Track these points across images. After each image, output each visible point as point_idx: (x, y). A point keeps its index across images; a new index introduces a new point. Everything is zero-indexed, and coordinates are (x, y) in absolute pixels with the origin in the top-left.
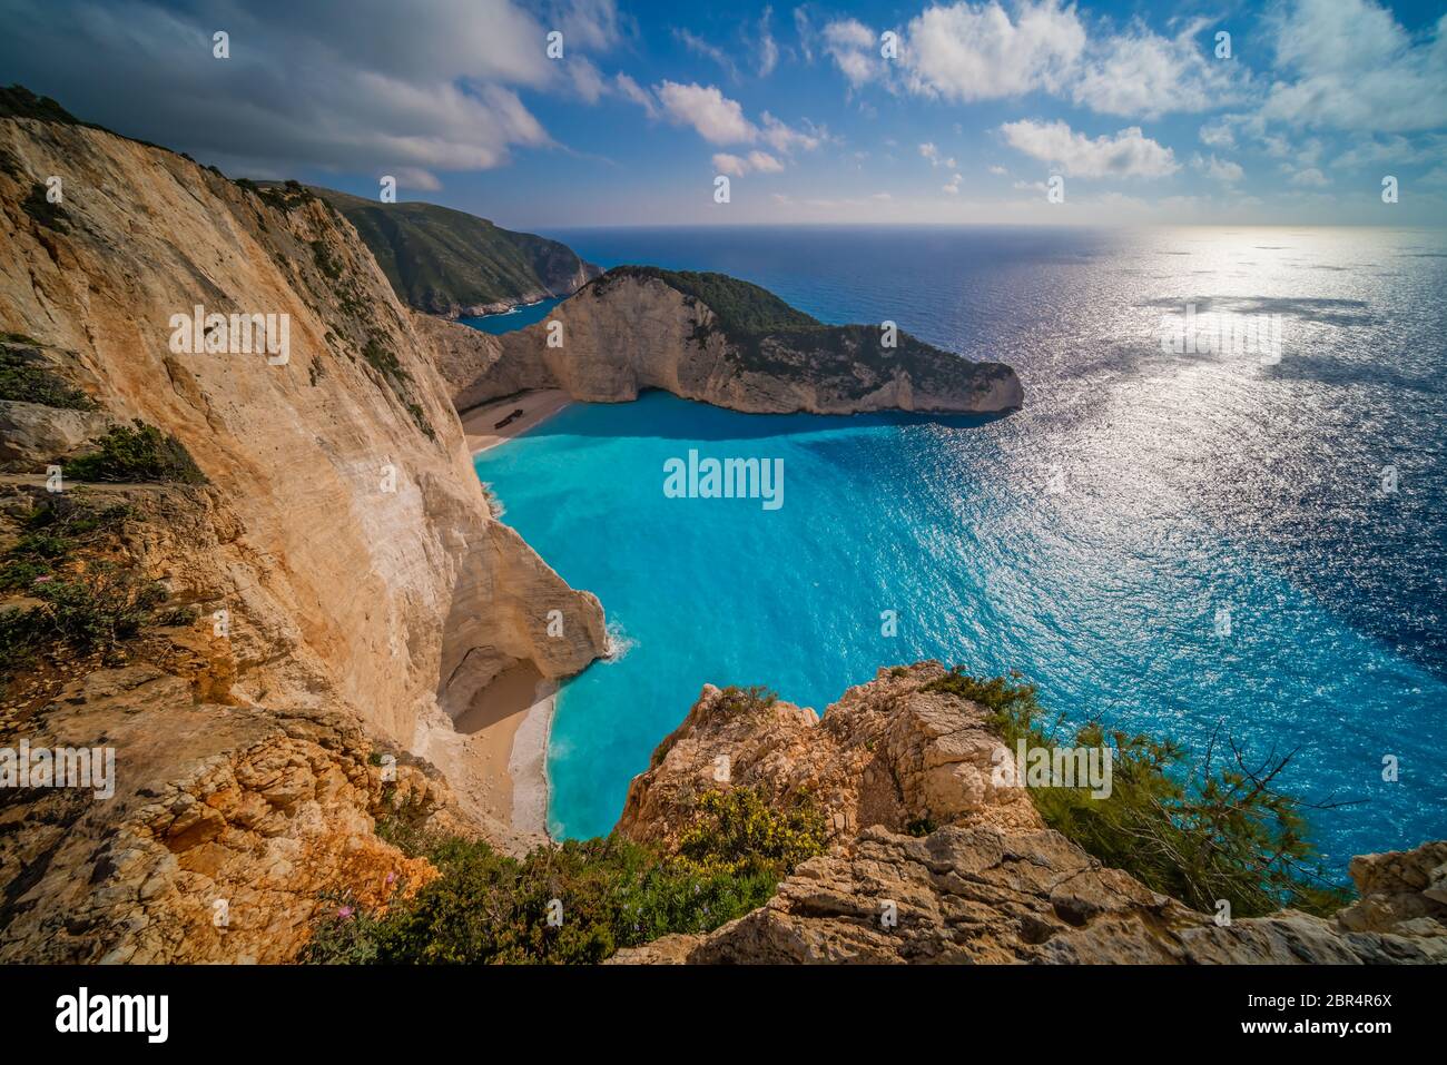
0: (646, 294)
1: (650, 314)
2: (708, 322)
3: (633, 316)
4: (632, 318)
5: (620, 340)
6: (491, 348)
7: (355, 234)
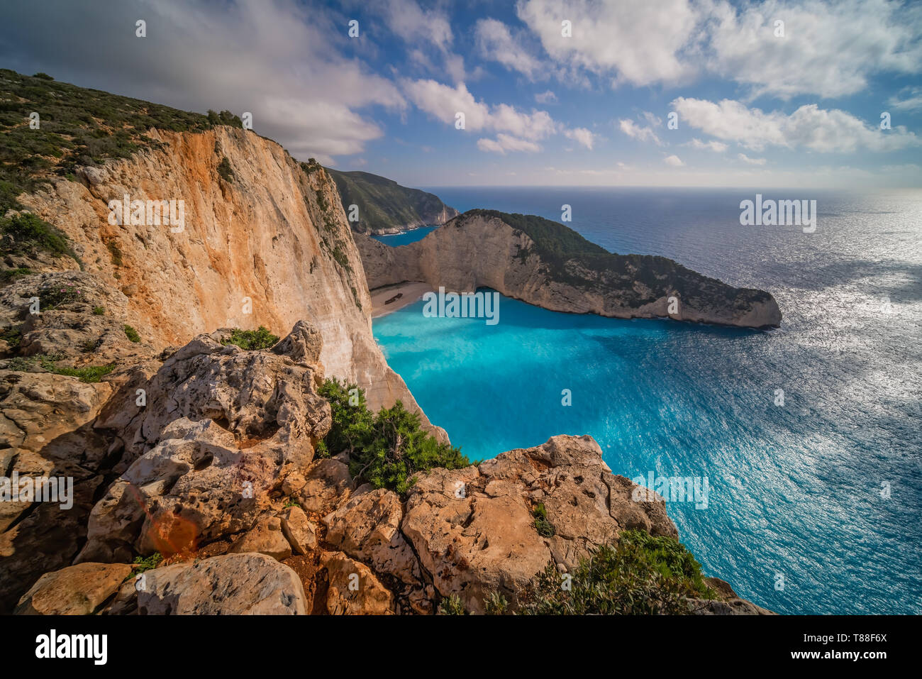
0: (488, 227)
1: (491, 239)
2: (528, 247)
3: (479, 240)
4: (479, 241)
5: (469, 255)
6: (389, 254)
7: (335, 186)
